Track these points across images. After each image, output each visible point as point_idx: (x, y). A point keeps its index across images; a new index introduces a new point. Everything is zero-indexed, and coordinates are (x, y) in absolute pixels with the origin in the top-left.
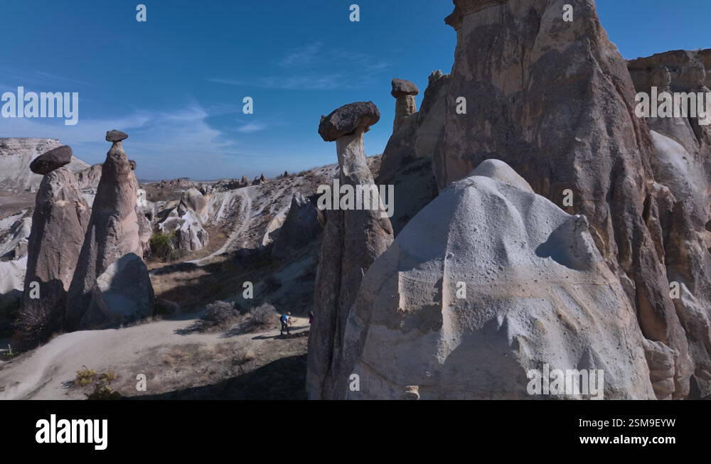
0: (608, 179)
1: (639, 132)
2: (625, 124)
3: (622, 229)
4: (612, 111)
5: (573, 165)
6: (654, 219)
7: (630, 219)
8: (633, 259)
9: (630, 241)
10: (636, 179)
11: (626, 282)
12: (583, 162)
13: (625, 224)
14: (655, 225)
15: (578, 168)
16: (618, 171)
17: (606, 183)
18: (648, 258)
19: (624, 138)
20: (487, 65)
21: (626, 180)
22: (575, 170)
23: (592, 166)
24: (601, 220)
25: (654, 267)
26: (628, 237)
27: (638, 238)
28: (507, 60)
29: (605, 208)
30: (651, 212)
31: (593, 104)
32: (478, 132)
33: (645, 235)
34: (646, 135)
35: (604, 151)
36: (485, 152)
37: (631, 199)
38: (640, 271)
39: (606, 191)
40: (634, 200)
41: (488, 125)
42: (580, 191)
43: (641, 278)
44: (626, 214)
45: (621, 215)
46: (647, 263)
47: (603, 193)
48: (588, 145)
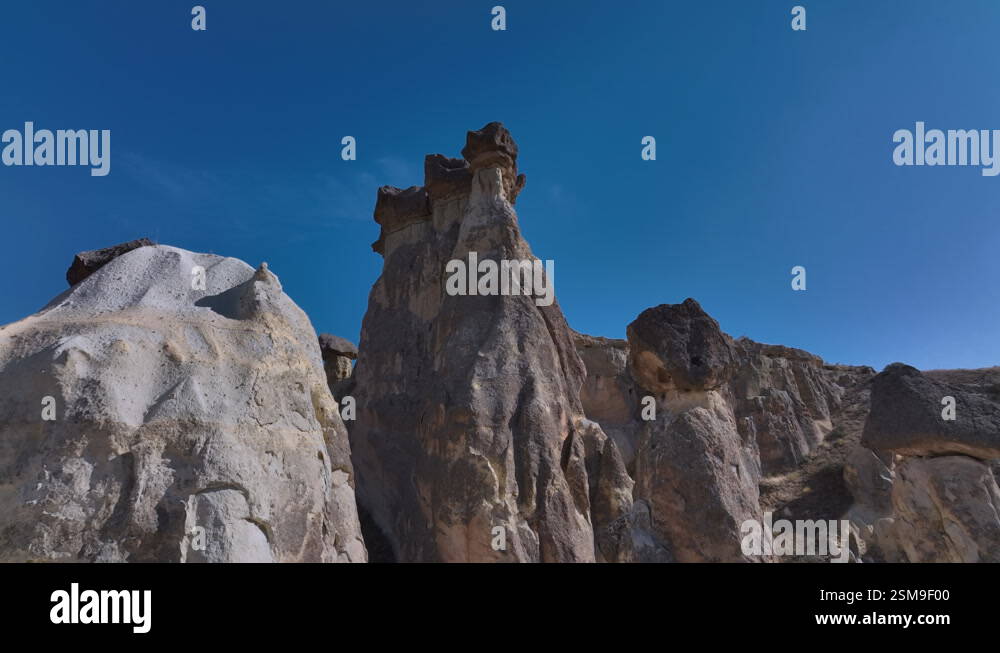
0: (514, 402)
1: (565, 356)
2: (541, 341)
3: (525, 463)
4: (526, 325)
5: (470, 383)
6: (576, 459)
7: (536, 451)
8: (536, 502)
9: (534, 479)
10: (552, 406)
11: (526, 533)
12: (484, 380)
13: (528, 456)
14: (577, 467)
15: (476, 386)
16: (527, 392)
17: (510, 406)
18: (557, 501)
19: (539, 357)
20: (406, 288)
21: (534, 402)
22: (472, 388)
23: (494, 386)
24: (499, 451)
25: (566, 515)
26: (531, 474)
27: (545, 475)
28: (426, 280)
29: (507, 437)
30: (573, 450)
31: (504, 316)
32: (387, 370)
33: (553, 470)
34: (575, 362)
35: (511, 366)
36: (394, 394)
37: (539, 425)
38: (545, 519)
39: (509, 417)
40: (543, 427)
41: (399, 360)
42: (474, 414)
43: (547, 528)
44: (532, 443)
45: (526, 445)
46: (555, 509)
47: (504, 418)
48: (492, 361)
